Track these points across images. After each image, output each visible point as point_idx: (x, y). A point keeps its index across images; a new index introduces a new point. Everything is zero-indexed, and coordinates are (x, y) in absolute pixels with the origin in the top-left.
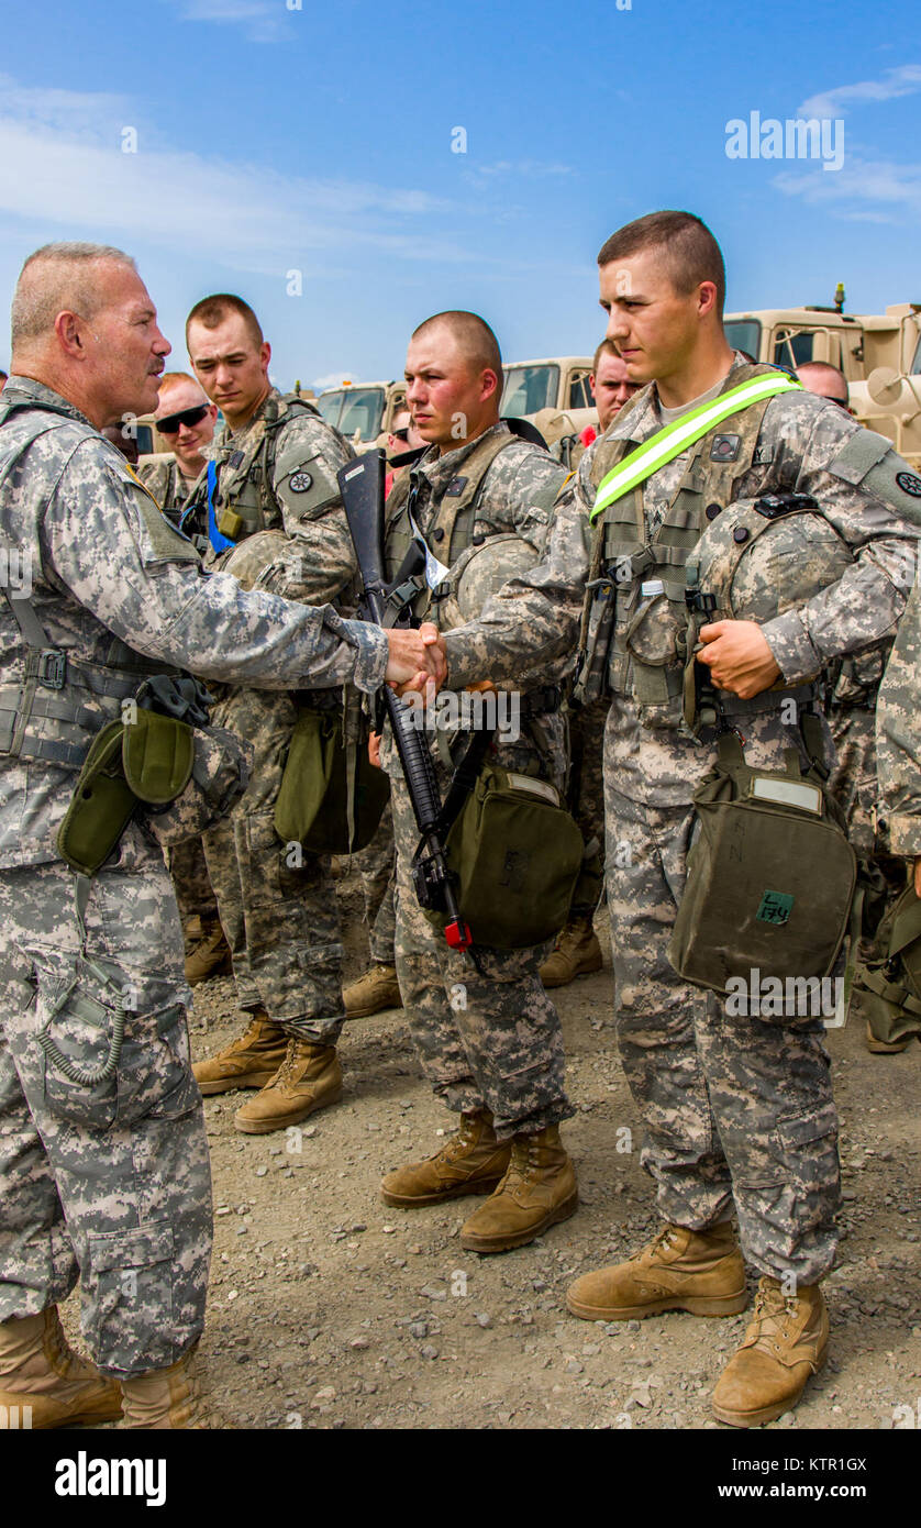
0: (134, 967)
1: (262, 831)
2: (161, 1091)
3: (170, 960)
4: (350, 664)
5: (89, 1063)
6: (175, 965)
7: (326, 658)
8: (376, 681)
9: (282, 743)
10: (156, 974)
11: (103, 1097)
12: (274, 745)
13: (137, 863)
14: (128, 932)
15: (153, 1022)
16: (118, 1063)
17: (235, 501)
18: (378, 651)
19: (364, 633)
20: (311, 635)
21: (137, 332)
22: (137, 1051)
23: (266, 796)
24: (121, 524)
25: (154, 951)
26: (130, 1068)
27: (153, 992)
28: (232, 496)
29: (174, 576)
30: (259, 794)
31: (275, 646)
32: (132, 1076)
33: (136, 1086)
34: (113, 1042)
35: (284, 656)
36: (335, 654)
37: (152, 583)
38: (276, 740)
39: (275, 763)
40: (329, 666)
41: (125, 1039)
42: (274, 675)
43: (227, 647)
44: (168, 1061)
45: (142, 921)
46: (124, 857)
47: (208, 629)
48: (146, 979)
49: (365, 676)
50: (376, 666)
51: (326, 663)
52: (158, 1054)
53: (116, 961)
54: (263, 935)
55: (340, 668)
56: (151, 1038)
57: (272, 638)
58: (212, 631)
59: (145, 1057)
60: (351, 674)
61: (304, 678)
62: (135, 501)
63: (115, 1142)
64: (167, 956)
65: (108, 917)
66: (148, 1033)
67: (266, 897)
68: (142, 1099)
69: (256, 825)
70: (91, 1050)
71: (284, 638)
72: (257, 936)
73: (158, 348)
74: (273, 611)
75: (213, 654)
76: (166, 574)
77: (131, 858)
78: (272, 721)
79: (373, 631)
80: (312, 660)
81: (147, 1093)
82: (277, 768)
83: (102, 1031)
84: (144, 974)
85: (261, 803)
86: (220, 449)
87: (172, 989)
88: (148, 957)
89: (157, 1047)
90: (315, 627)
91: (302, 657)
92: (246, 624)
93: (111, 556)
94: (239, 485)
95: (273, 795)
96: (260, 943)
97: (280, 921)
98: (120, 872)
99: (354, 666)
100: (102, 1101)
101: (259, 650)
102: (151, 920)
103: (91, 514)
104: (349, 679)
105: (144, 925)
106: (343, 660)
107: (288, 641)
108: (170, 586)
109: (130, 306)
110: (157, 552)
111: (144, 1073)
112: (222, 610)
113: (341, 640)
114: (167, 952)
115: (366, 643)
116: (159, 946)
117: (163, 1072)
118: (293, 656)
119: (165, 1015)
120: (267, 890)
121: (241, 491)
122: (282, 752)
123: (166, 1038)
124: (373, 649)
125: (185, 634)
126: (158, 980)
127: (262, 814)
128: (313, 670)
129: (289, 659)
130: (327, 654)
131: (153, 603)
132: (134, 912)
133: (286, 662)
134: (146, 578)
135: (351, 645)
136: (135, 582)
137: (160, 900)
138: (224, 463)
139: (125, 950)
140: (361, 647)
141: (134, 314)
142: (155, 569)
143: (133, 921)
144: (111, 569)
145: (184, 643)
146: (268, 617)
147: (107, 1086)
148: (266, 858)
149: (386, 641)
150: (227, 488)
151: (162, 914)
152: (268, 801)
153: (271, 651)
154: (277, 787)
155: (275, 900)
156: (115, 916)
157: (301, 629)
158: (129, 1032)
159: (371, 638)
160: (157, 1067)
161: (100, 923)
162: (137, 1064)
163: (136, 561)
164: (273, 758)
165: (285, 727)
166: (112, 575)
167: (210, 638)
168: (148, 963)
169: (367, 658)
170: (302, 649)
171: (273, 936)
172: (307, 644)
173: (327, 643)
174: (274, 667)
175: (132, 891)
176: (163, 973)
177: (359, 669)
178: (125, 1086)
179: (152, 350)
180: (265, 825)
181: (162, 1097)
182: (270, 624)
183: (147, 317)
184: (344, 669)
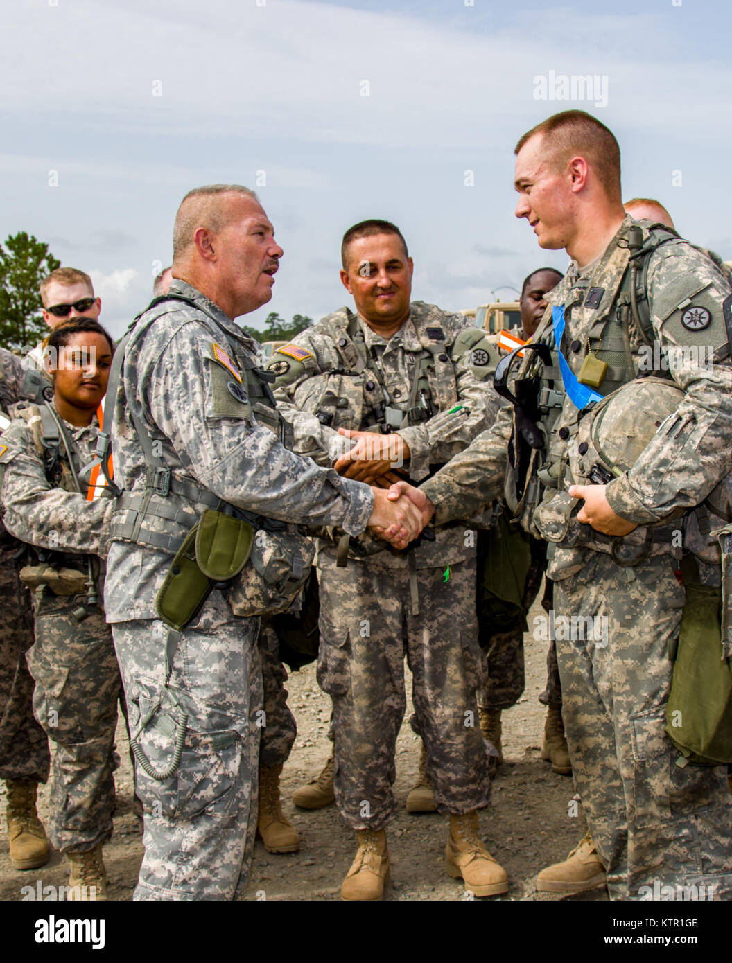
0: (201, 699)
1: (650, 738)
2: (213, 793)
3: (230, 698)
4: (342, 513)
5: (161, 763)
6: (236, 703)
7: (324, 505)
8: (360, 528)
9: (669, 632)
10: (218, 707)
11: (168, 789)
12: (660, 634)
13: (213, 627)
14: (200, 674)
15: (209, 739)
16: (178, 764)
17: (597, 346)
18: (364, 507)
19: (358, 492)
20: (315, 488)
21: (254, 240)
22: (196, 759)
23: (654, 695)
24: (197, 387)
25: (217, 690)
26: (188, 770)
27: (215, 720)
28: (592, 340)
29: (225, 429)
30: (645, 694)
31: (286, 494)
32: (190, 777)
33: (193, 786)
34: (176, 749)
35: (292, 501)
36: (331, 504)
37: (210, 431)
38: (660, 629)
39: (662, 656)
40: (326, 512)
41: (184, 747)
42: (283, 512)
43: (252, 487)
44: (221, 772)
45: (211, 667)
46: (202, 621)
47: (241, 472)
48: (209, 710)
49: (352, 523)
50: (361, 517)
51: (323, 510)
52: (212, 766)
53: (191, 694)
54: (648, 858)
55: (335, 514)
56: (208, 752)
57: (286, 488)
58: (243, 474)
59: (202, 764)
60: (342, 520)
61: (305, 518)
62: (210, 372)
63: (179, 827)
64: (228, 696)
65: (188, 663)
66: (206, 747)
67: (653, 817)
68: (199, 797)
69: (642, 731)
70: (164, 753)
71: (295, 488)
72: (640, 861)
73: (272, 252)
74: (293, 470)
75: (241, 490)
76: (219, 428)
77: (207, 623)
78: (656, 605)
79: (365, 491)
80: (312, 507)
81: (202, 793)
82: (665, 661)
83: (171, 740)
84: (208, 706)
85: (648, 705)
86: (570, 290)
87: (232, 721)
88: (212, 694)
89: (213, 760)
90: (319, 483)
91: (305, 503)
92: (269, 474)
93: (187, 408)
94: (600, 327)
95: (662, 694)
96: (642, 868)
97: (665, 843)
98: (200, 632)
99: (345, 515)
100: (167, 792)
101: (274, 494)
102: (216, 667)
103: (181, 376)
104: (339, 524)
105: (211, 670)
106: (337, 509)
107: (297, 491)
108: (220, 436)
109: (248, 222)
110: (215, 411)
111: (199, 777)
112: (253, 460)
113: (338, 495)
114: (228, 692)
115: (357, 500)
116: (220, 686)
117: (215, 779)
118: (298, 502)
119: (220, 736)
120: (653, 808)
121: (604, 334)
122: (671, 642)
123: (220, 754)
124: (361, 505)
125: (224, 472)
126: (219, 711)
127: (648, 717)
128: (313, 513)
129: (295, 504)
130: (326, 503)
131: (208, 446)
132: (206, 660)
133: (293, 505)
134: (207, 428)
135: (345, 499)
136: (199, 429)
137: (227, 654)
138: (577, 304)
139: (197, 687)
140: (352, 502)
141: (250, 227)
142: (215, 423)
143: (204, 666)
144: (185, 417)
145: (223, 478)
146: (287, 473)
147: (170, 781)
148: (655, 770)
149: (372, 500)
150: (585, 331)
151: (227, 664)
152: (656, 702)
153: (283, 496)
154: (665, 684)
155: (663, 820)
156: (192, 662)
157: (309, 483)
158: (189, 743)
159: (361, 496)
160: (211, 775)
161: (182, 666)
162: (193, 769)
163: (202, 415)
164: (659, 649)
165: (671, 612)
166: (185, 421)
167: (241, 478)
168: (212, 698)
169: (355, 511)
170: (306, 498)
171: (659, 859)
172: (310, 495)
173: (327, 496)
174: (284, 507)
175: (206, 645)
176: (225, 707)
177: (348, 517)
178: (184, 783)
179: (267, 254)
180: (653, 731)
181: (215, 798)
182: (287, 478)
183: (261, 230)
184: (337, 515)
